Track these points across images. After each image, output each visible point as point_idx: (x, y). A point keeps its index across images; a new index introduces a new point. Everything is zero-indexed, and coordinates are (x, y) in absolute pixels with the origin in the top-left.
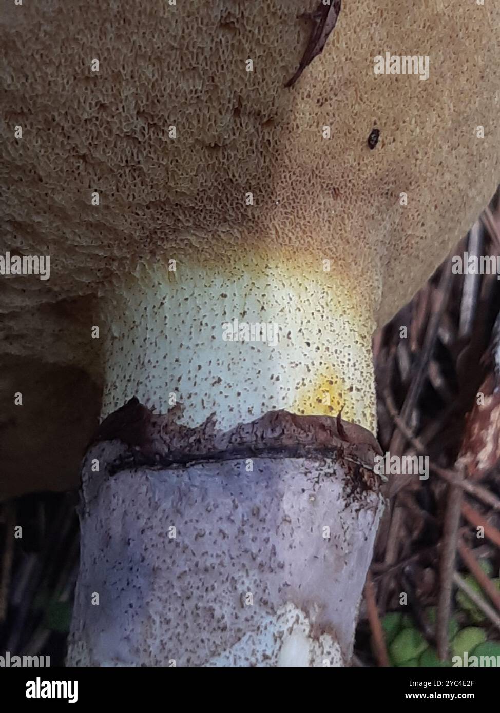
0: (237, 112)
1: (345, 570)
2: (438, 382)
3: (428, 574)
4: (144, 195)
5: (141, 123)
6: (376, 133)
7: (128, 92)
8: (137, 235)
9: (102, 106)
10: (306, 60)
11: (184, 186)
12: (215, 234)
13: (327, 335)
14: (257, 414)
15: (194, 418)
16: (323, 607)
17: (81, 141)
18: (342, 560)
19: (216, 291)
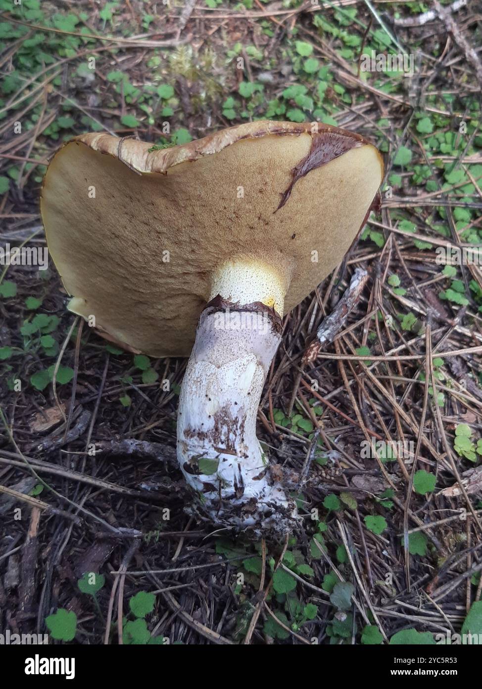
0: (259, 218)
1: (269, 350)
2: (299, 345)
3: (288, 400)
4: (231, 238)
5: (234, 215)
6: (294, 235)
7: (233, 205)
8: (227, 251)
9: (225, 208)
10: (280, 207)
11: (242, 238)
12: (247, 255)
13: (273, 288)
14: (251, 302)
15: (234, 301)
16: (261, 357)
17: (217, 217)
18: (268, 347)
19: (245, 270)
